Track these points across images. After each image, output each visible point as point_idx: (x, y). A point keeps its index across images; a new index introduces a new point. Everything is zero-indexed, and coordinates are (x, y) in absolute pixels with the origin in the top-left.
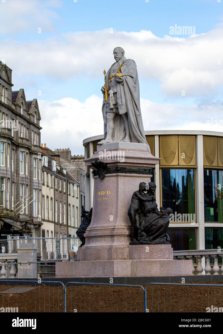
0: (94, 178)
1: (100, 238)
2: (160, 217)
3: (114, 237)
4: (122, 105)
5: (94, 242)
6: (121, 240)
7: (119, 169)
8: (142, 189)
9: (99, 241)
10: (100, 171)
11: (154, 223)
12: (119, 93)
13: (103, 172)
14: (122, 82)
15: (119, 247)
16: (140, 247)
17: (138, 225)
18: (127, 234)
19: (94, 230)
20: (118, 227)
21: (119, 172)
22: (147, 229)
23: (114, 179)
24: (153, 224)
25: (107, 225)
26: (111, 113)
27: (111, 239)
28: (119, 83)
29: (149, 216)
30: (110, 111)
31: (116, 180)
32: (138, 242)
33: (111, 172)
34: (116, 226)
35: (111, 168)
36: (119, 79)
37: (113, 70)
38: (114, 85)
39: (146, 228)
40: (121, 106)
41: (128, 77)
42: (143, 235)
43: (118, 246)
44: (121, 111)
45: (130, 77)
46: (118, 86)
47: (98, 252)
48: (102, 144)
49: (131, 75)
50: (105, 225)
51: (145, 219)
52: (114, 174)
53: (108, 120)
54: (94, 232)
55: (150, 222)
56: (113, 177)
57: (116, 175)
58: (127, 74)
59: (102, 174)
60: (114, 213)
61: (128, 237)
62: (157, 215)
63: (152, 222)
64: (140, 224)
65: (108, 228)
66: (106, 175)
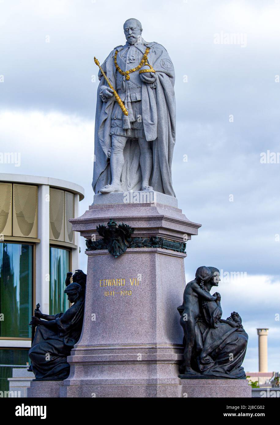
0: (87, 254)
1: (122, 366)
2: (236, 331)
3: (156, 364)
4: (153, 124)
5: (105, 373)
6: (168, 370)
7: (158, 240)
8: (205, 279)
9: (119, 371)
10: (116, 242)
11: (230, 341)
12: (146, 103)
13: (122, 244)
14: (152, 83)
15: (168, 383)
16: (209, 384)
17: (200, 342)
18: (176, 360)
19: (104, 349)
20: (162, 347)
21: (157, 246)
22: (217, 350)
23: (145, 258)
24: (228, 342)
25: (135, 342)
26: (123, 137)
27: (146, 368)
28: (146, 83)
29: (217, 328)
30: (122, 134)
31: (148, 259)
32: (199, 375)
33: (140, 245)
34: (157, 344)
35: (139, 238)
36: (150, 78)
37: (130, 60)
38: (134, 86)
39: (215, 349)
40: (151, 126)
41: (164, 74)
42: (209, 362)
43: (166, 381)
44: (150, 135)
45: (167, 75)
46: (144, 89)
47: (125, 390)
48: (109, 193)
49: (168, 72)
50: (130, 341)
51: (212, 333)
52: (146, 249)
53: (116, 150)
54: (105, 353)
55: (224, 338)
56: (142, 255)
57: (149, 250)
58: (163, 70)
59: (119, 247)
60: (146, 320)
61: (175, 365)
62: (230, 327)
63: (225, 339)
64: (204, 342)
65: (141, 347)
66: (128, 250)
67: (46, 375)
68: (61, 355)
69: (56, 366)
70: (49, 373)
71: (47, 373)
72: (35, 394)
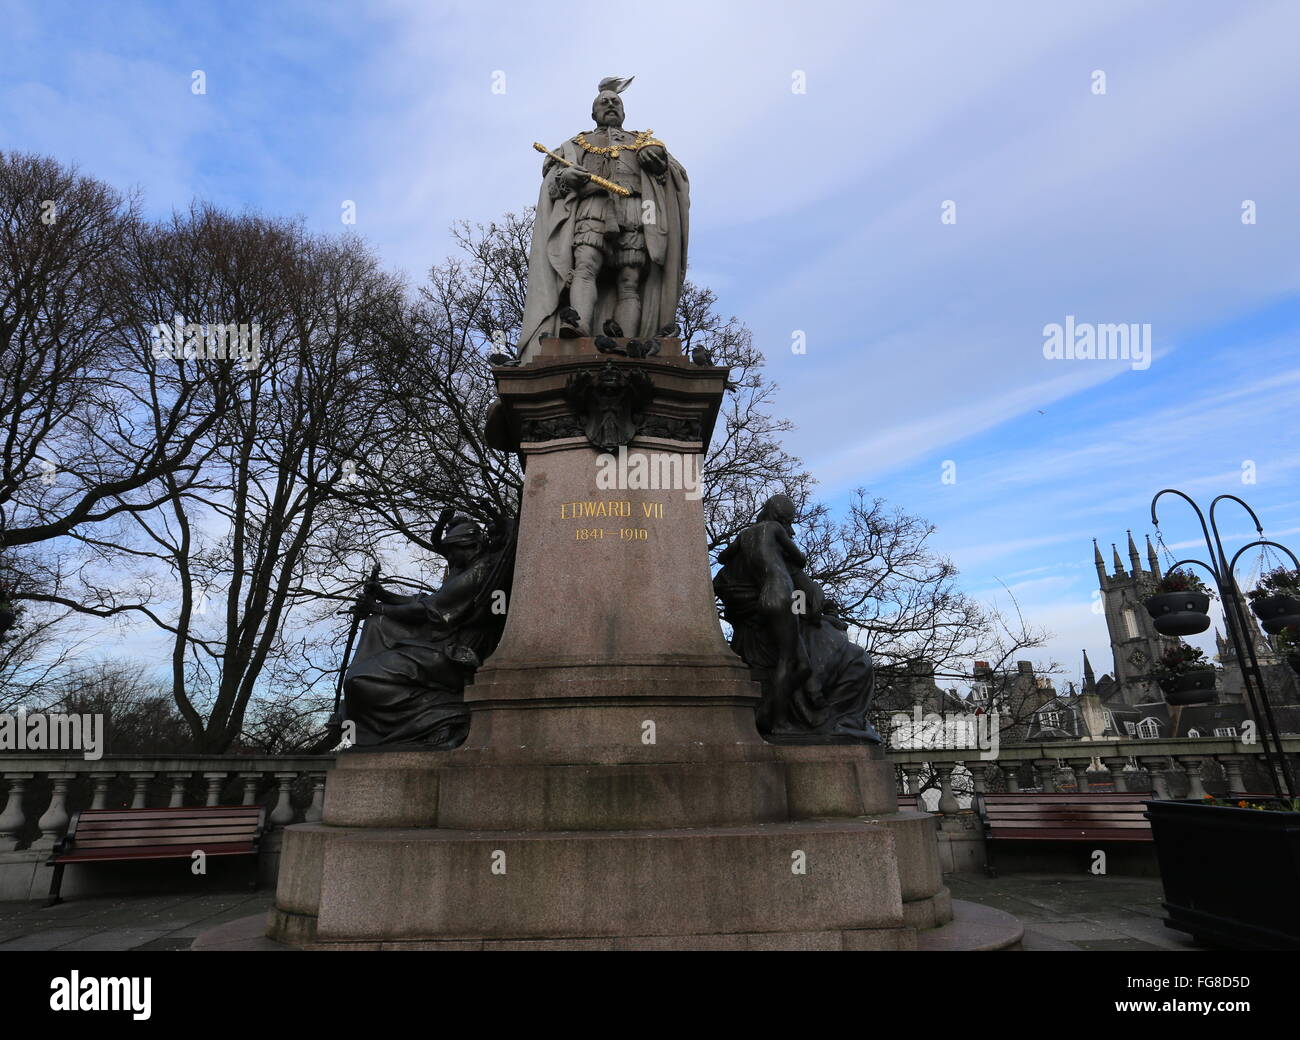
4: (665, 235)
10: (613, 416)
12: (650, 199)
13: (627, 423)
14: (662, 173)
28: (648, 170)
33: (664, 431)
35: (659, 417)
38: (627, 170)
40: (659, 237)
46: (645, 178)
52: (676, 443)
57: (682, 445)
59: (618, 429)
67: (390, 736)
68: (432, 685)
69: (418, 714)
70: (402, 730)
71: (389, 733)
72: (357, 787)
